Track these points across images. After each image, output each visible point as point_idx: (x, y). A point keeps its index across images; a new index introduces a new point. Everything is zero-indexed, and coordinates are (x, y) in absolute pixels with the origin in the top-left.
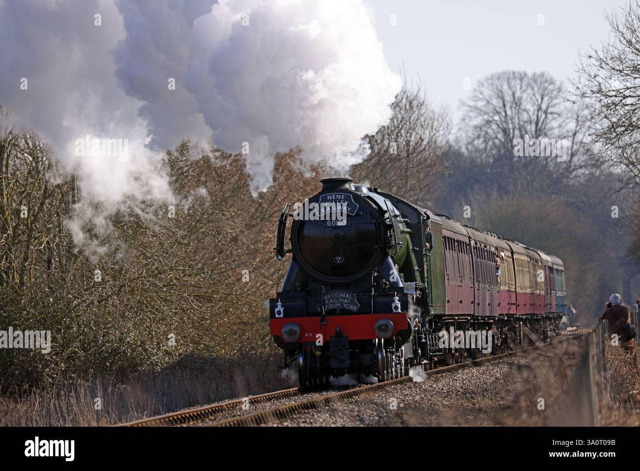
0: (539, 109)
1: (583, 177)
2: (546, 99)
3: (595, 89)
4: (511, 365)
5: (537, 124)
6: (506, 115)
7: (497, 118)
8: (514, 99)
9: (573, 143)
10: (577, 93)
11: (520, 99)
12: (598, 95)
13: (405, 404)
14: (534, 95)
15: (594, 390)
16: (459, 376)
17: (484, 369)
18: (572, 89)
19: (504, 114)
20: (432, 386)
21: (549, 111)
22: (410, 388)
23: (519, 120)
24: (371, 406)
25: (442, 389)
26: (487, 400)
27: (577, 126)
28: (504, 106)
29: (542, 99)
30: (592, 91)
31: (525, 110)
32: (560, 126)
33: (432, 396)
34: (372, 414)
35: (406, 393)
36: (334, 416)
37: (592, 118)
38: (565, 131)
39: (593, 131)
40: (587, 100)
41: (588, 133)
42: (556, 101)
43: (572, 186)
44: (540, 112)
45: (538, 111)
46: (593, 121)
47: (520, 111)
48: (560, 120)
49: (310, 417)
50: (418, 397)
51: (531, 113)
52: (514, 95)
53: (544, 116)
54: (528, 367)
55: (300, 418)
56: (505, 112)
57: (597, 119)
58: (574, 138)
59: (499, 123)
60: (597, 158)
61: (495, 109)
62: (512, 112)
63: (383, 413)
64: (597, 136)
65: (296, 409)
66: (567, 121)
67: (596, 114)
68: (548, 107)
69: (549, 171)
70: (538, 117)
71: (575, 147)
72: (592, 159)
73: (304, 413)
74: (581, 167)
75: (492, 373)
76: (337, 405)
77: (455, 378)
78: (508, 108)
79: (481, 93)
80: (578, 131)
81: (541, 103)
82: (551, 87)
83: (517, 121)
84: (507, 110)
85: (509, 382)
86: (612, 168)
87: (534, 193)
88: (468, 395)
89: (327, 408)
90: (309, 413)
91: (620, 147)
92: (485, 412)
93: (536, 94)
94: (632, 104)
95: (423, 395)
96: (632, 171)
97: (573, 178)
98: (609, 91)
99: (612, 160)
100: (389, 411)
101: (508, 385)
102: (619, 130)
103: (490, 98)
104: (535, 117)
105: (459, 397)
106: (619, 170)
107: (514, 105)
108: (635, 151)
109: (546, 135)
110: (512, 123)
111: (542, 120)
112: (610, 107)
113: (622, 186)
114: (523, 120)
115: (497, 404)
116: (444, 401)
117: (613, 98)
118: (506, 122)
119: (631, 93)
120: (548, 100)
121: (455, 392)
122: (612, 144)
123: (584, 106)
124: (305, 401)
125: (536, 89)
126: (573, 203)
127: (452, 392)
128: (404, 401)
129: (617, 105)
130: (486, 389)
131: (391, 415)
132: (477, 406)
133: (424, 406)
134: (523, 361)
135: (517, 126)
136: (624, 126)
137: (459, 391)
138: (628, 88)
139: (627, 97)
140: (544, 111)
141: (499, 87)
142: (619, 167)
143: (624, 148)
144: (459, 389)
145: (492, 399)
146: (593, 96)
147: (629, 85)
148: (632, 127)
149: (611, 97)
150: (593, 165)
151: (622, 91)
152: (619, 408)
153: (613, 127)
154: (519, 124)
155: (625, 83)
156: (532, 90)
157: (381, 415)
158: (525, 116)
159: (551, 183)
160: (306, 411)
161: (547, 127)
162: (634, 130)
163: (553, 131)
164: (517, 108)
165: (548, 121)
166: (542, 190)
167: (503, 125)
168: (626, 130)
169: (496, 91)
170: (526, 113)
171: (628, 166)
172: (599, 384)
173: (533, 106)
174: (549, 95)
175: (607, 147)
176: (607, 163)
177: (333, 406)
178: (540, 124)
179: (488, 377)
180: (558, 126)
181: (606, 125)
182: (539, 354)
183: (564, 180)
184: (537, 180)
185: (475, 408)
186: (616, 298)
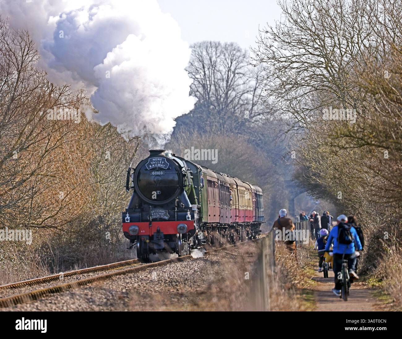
0: (229, 70)
1: (260, 121)
2: (234, 63)
3: (270, 56)
5: (227, 82)
6: (205, 74)
8: (211, 62)
9: (254, 96)
10: (257, 59)
11: (215, 62)
12: (273, 61)
13: (127, 290)
14: (226, 59)
15: (266, 280)
16: (167, 269)
17: (186, 264)
18: (254, 56)
19: (203, 73)
20: (146, 277)
21: (236, 71)
22: (131, 277)
23: (214, 79)
24: (101, 291)
26: (187, 287)
27: (256, 84)
28: (204, 67)
29: (231, 63)
30: (268, 57)
31: (219, 71)
32: (244, 83)
33: (146, 284)
34: (102, 297)
35: (127, 281)
36: (73, 298)
37: (268, 77)
38: (248, 87)
39: (269, 87)
40: (264, 64)
41: (265, 88)
42: (242, 64)
43: (253, 128)
44: (229, 73)
45: (228, 72)
46: (269, 80)
47: (215, 71)
48: (245, 78)
49: (55, 299)
50: (136, 285)
51: (223, 73)
52: (211, 59)
53: (232, 75)
54: (217, 262)
55: (47, 299)
56: (204, 72)
57: (272, 78)
58: (255, 92)
59: (200, 80)
60: (272, 107)
61: (197, 69)
62: (209, 72)
64: (272, 91)
65: (44, 293)
66: (250, 79)
67: (271, 74)
68: (235, 69)
69: (236, 116)
70: (228, 76)
71: (255, 99)
72: (268, 108)
73: (51, 296)
74: (259, 115)
75: (192, 267)
76: (75, 290)
77: (164, 270)
78: (206, 69)
80: (257, 87)
81: (231, 65)
82: (238, 54)
83: (213, 79)
84: (206, 70)
85: (204, 274)
86: (282, 115)
87: (225, 132)
88: (173, 283)
89: (68, 292)
90: (54, 296)
91: (288, 100)
92: (186, 297)
93: (227, 59)
94: (297, 68)
95: (140, 283)
96: (297, 118)
97: (253, 123)
98: (281, 57)
99: (282, 109)
100: (114, 295)
101: (203, 276)
102: (288, 87)
103: (193, 61)
104: (226, 76)
105: (167, 285)
106: (287, 116)
107: (211, 67)
108: (299, 102)
109: (234, 90)
110: (209, 80)
111: (231, 78)
112: (281, 69)
113: (289, 128)
114: (217, 78)
115: (195, 290)
116: (156, 287)
117: (284, 63)
118: (205, 79)
119: (297, 60)
120: (236, 63)
121: (164, 281)
122: (282, 97)
123: (262, 68)
124: (51, 287)
125: (227, 55)
126: (254, 141)
127: (162, 281)
128: (126, 287)
129: (286, 68)
130: (187, 279)
131: (115, 298)
132: (180, 291)
133: (141, 291)
134: (215, 259)
135: (213, 83)
136: (291, 84)
137: (167, 280)
138: (295, 56)
139: (294, 62)
140: (233, 72)
141: (200, 53)
142: (287, 115)
143: (291, 101)
144: (167, 278)
145: (191, 286)
146: (269, 61)
147: (295, 53)
148: (297, 85)
149: (282, 62)
150: (268, 112)
151: (290, 58)
152: (284, 294)
153: (283, 84)
154: (214, 81)
155: (292, 52)
156: (224, 56)
157: (108, 298)
158: (218, 75)
159: (237, 125)
160: (52, 294)
161: (235, 83)
162: (298, 87)
163: (239, 87)
164: (213, 69)
165: (236, 80)
166: (231, 130)
167: (202, 81)
168: (293, 87)
169: (198, 56)
170: (219, 73)
171: (293, 114)
172: (270, 276)
173: (225, 67)
174: (237, 60)
175: (278, 99)
176: (279, 111)
177: (72, 291)
178: (230, 82)
179: (189, 270)
180: (243, 83)
181: (278, 83)
182: (227, 253)
183: (247, 123)
184: (227, 123)
185: (178, 293)
186: (283, 212)
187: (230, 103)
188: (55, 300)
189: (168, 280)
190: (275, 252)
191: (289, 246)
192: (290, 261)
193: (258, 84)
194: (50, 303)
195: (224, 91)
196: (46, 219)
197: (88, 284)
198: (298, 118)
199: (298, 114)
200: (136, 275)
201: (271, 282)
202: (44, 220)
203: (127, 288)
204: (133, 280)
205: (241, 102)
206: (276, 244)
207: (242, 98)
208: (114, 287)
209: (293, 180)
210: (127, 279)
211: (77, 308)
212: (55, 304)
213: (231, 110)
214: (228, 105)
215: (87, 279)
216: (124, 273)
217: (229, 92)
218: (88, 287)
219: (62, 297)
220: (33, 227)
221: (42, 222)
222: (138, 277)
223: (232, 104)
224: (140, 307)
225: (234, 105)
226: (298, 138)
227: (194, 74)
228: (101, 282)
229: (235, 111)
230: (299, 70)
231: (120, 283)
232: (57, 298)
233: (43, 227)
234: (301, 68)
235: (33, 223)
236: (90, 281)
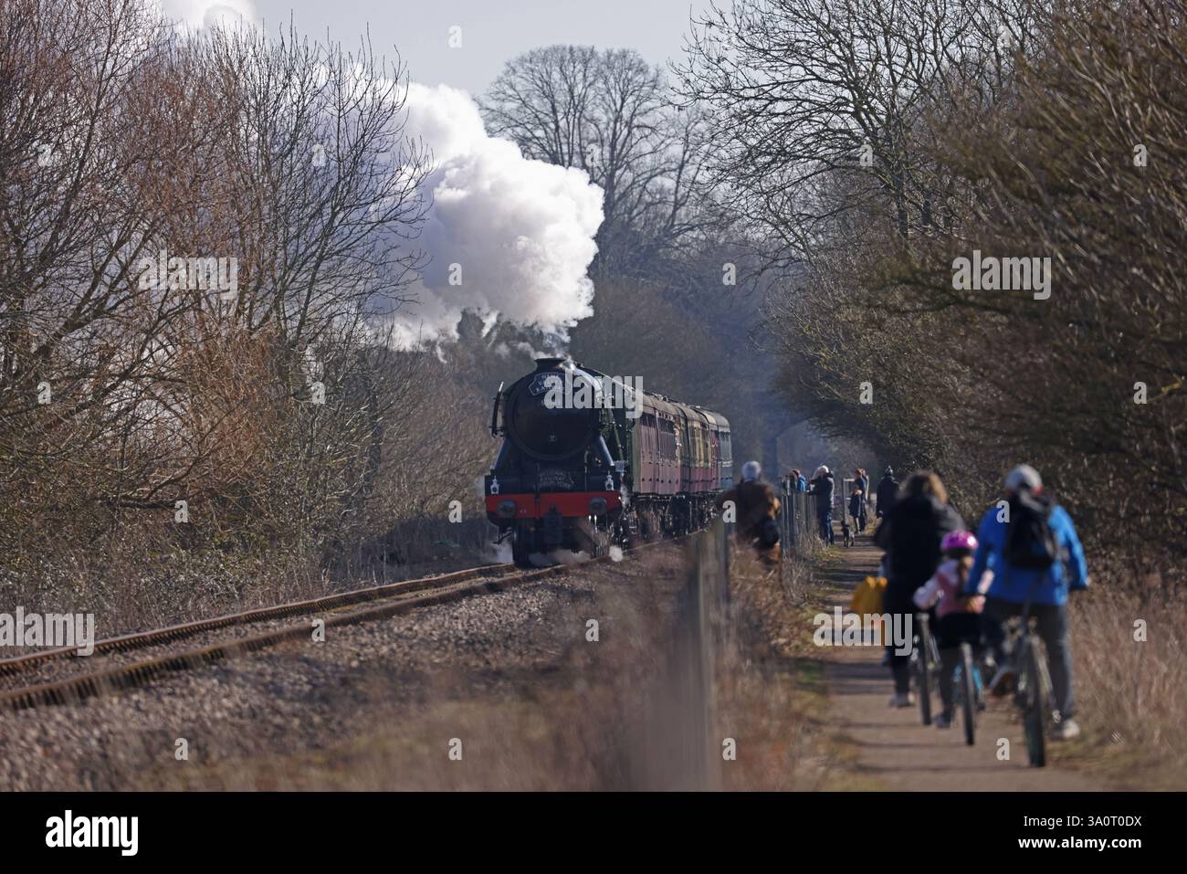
0: (618, 118)
1: (694, 244)
2: (630, 100)
3: (717, 84)
4: (557, 590)
5: (613, 146)
6: (558, 127)
7: (540, 133)
8: (572, 98)
9: (678, 182)
10: (687, 91)
11: (583, 98)
12: (725, 96)
13: (361, 662)
14: (608, 91)
15: (707, 638)
16: (461, 610)
17: (509, 598)
18: (677, 83)
19: (553, 126)
20: (410, 629)
21: (635, 122)
22: (371, 631)
23: (580, 139)
24: (297, 665)
25: (431, 634)
26: (511, 655)
27: (685, 153)
28: (554, 111)
29: (623, 100)
30: (713, 87)
31: (592, 120)
32: (654, 151)
33: (411, 647)
34: (300, 679)
35: (364, 640)
36: (228, 684)
37: (713, 137)
38: (663, 161)
39: (716, 161)
40: (705, 104)
41: (705, 164)
42: (648, 104)
43: (675, 262)
44: (618, 124)
45: (616, 122)
46: (715, 142)
47: (583, 121)
48: (656, 139)
49: (182, 684)
50: (385, 650)
51: (602, 126)
52: (571, 91)
53: (625, 132)
54: (589, 594)
55: (162, 686)
56: (556, 122)
57: (722, 140)
58: (680, 173)
59: (544, 142)
60: (722, 210)
61: (537, 116)
62: (568, 123)
63: (318, 678)
64: (723, 170)
65: (156, 670)
66: (668, 141)
67: (720, 129)
68: (633, 115)
69: (634, 233)
70: (615, 133)
71: (682, 190)
72: (713, 213)
73: (172, 677)
74: (692, 229)
75: (523, 605)
76: (234, 663)
77: (455, 614)
78: (560, 116)
79: (512, 87)
80: (687, 161)
81: (622, 106)
82: (640, 78)
83: (576, 140)
84: (559, 118)
85: (554, 622)
86: (748, 230)
87: (607, 273)
88: (477, 646)
89: (214, 667)
90: (179, 677)
91: (763, 193)
92: (508, 679)
93: (613, 91)
94: (784, 114)
95: (394, 646)
96: (784, 236)
97: (677, 248)
98: (745, 87)
99: (748, 215)
100: (329, 674)
101: (551, 629)
102: (761, 160)
103: (528, 96)
104: (610, 132)
105: (460, 649)
106: (760, 233)
107: (572, 110)
108: (789, 199)
109: (629, 167)
110: (568, 144)
111: (622, 138)
112: (745, 117)
113: (765, 264)
114: (587, 139)
115: (531, 662)
116: (433, 657)
117: (752, 102)
118: (557, 141)
119: (784, 93)
120: (634, 102)
121: (453, 640)
122: (748, 187)
123: (699, 115)
124: (172, 655)
125: (612, 81)
126: (678, 293)
127: (448, 639)
128: (358, 655)
129: (757, 114)
130: (510, 635)
131: (333, 682)
132: (494, 665)
133: (396, 665)
134: (581, 584)
135: (577, 149)
136: (770, 154)
137: (461, 639)
138: (778, 84)
139: (777, 99)
140: (627, 123)
141: (544, 75)
142: (761, 229)
143: (769, 195)
144: (462, 634)
145: (520, 653)
146: (715, 96)
147: (779, 77)
148: (784, 155)
149: (747, 99)
150: (713, 223)
151: (766, 88)
152: (751, 670)
153: (750, 154)
154: (580, 145)
155: (772, 74)
156: (605, 83)
157: (315, 681)
158: (591, 131)
159: (638, 255)
160: (175, 673)
161: (632, 152)
162: (786, 161)
163: (641, 159)
164: (577, 115)
165: (634, 141)
166: (620, 267)
167: (551, 146)
168: (774, 161)
169: (538, 82)
170: (593, 126)
171: (776, 227)
172: (716, 628)
173: (607, 112)
174: (637, 93)
175: (739, 191)
176: (740, 221)
177: (225, 664)
178: (619, 147)
179: (515, 613)
180: (651, 150)
181: (738, 151)
182: (609, 571)
183: (661, 251)
184: (611, 250)
185: (489, 670)
186: (752, 469)
187: (619, 199)
188: (182, 688)
189: (465, 637)
190: (731, 568)
191: (763, 553)
192: (767, 591)
193: (688, 153)
194: (170, 694)
195: (606, 170)
196: (160, 487)
197: (265, 648)
198: (788, 236)
199: (787, 226)
200: (384, 626)
201: (718, 641)
202: (155, 491)
203: (362, 658)
204: (378, 638)
205: (647, 198)
206: (732, 549)
207: (649, 186)
208: (331, 656)
209: (774, 391)
210: (362, 634)
211: (237, 706)
212: (183, 696)
213: (621, 218)
214: (615, 204)
215: (262, 634)
216: (355, 621)
217: (618, 173)
218: (265, 654)
219: (199, 680)
220: (128, 505)
221: (150, 495)
222: (390, 630)
223: (625, 203)
224: (394, 706)
225: (628, 205)
226: (787, 287)
227: (529, 126)
228: (298, 643)
229: (631, 219)
230: (789, 120)
231: (343, 644)
232: (188, 682)
233: (153, 506)
234: (794, 113)
235: (126, 497)
236: (269, 641)
